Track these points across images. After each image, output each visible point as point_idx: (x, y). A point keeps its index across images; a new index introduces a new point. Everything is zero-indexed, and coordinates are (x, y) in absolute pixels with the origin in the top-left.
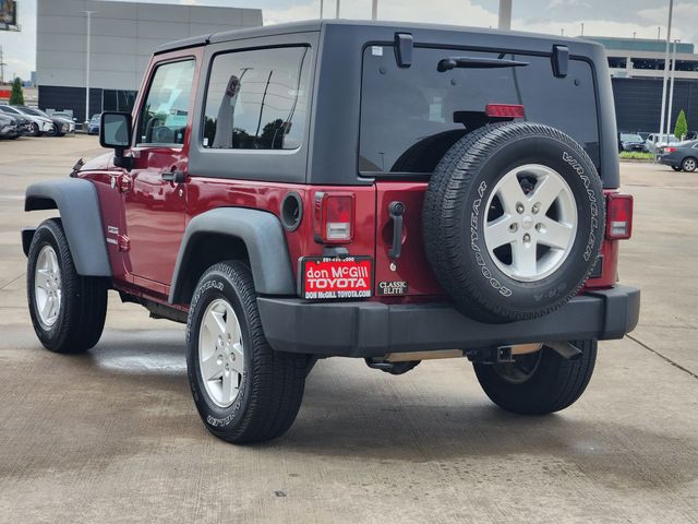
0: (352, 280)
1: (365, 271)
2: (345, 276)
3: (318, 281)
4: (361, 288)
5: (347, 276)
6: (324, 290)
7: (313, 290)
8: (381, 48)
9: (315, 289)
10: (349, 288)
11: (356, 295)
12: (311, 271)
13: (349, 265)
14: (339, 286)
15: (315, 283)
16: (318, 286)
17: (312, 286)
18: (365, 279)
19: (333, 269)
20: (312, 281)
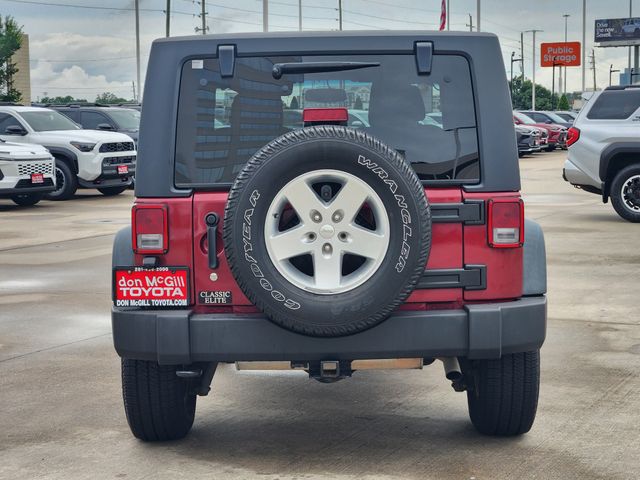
0: (168, 290)
1: (181, 281)
2: (160, 285)
3: (131, 290)
4: (178, 297)
5: (163, 285)
6: (137, 299)
7: (125, 298)
8: (202, 62)
9: (129, 297)
10: (165, 297)
11: (171, 304)
12: (123, 279)
13: (164, 274)
14: (154, 294)
15: (128, 292)
16: (132, 294)
17: (125, 294)
18: (182, 288)
19: (147, 278)
20: (125, 290)
